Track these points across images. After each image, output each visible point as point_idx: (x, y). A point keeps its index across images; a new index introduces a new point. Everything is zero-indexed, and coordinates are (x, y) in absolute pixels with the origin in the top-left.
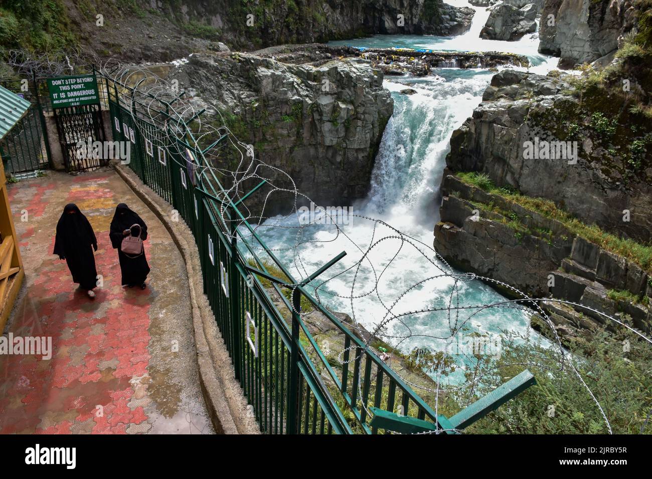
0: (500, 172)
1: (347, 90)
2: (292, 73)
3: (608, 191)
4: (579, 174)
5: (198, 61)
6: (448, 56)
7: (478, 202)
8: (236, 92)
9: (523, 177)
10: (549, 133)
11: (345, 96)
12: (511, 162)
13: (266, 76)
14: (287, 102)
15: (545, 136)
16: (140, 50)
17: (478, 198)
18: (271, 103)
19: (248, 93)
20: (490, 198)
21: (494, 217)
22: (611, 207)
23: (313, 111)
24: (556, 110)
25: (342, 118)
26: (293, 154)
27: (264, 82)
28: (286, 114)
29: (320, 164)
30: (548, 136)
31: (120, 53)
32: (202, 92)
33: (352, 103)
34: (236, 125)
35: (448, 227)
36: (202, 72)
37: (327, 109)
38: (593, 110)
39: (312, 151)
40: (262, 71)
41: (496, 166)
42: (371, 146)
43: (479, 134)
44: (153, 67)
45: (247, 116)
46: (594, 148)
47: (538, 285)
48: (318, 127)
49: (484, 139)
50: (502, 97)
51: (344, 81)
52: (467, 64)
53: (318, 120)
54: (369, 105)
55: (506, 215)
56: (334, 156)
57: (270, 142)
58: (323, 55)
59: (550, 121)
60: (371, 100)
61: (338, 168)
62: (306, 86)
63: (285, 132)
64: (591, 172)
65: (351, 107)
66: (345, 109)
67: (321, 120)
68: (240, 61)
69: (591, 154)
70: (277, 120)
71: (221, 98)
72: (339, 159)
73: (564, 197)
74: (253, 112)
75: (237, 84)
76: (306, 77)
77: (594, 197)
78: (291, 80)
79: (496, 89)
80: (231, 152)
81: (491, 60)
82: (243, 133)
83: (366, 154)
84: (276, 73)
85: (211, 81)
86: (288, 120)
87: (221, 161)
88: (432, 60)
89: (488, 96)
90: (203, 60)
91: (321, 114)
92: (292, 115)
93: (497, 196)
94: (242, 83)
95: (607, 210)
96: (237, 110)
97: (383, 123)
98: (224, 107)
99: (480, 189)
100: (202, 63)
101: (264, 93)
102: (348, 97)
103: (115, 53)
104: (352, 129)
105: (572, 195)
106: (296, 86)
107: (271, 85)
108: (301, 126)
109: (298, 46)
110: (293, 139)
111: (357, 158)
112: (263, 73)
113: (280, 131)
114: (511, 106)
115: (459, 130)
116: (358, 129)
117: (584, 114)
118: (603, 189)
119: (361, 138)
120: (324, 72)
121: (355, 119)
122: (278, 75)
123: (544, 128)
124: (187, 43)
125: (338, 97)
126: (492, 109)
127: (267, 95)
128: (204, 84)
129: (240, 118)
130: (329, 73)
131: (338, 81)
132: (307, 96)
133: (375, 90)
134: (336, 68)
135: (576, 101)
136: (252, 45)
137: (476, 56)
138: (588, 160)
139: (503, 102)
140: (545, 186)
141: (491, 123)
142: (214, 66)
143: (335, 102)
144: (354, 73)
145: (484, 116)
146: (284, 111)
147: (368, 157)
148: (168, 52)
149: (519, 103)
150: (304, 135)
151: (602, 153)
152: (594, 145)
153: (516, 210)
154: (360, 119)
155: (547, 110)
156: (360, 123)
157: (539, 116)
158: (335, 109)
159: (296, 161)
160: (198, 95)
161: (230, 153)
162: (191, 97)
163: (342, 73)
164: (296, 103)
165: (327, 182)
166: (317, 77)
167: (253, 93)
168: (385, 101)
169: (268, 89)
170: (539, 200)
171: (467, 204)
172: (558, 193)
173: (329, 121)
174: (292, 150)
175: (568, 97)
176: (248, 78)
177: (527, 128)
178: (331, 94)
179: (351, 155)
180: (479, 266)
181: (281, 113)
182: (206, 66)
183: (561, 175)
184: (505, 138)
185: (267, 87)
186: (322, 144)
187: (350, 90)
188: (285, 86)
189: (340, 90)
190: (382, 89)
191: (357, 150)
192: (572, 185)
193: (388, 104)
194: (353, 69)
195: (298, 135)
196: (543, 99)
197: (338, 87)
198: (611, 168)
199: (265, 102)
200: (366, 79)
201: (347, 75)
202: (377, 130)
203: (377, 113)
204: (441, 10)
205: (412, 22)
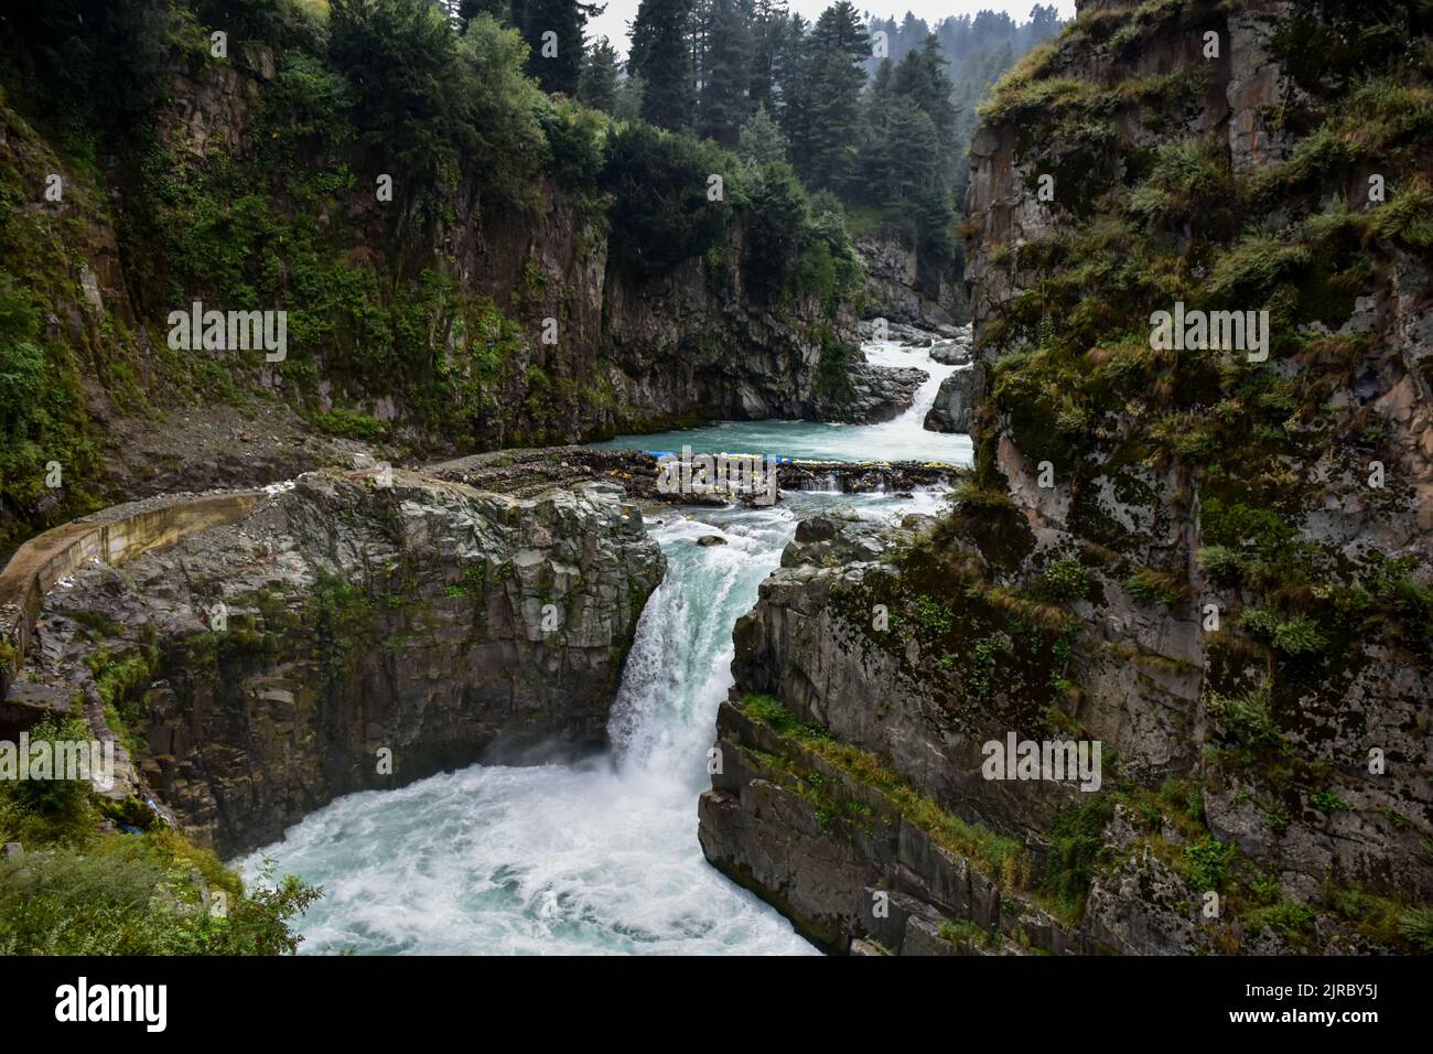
0: (801, 696)
1: (570, 541)
2: (476, 509)
3: (947, 734)
4: (904, 701)
5: (307, 488)
6: (820, 471)
7: (765, 751)
8: (358, 545)
9: (831, 706)
10: (858, 629)
11: (566, 551)
12: (814, 678)
13: (414, 518)
14: (454, 561)
15: (852, 634)
16: (215, 465)
17: (767, 744)
18: (422, 563)
19: (382, 546)
20: (781, 745)
21: (787, 781)
22: (952, 763)
23: (504, 578)
24: (866, 588)
25: (557, 591)
26: (468, 657)
27: (411, 528)
28: (454, 583)
29: (523, 675)
30: (857, 633)
31: (176, 471)
32: (303, 543)
33: (577, 563)
34: (351, 603)
35: (719, 800)
36: (310, 507)
37: (529, 575)
38: (918, 591)
39: (507, 651)
40: (411, 508)
41: (796, 686)
42: (616, 641)
43: (770, 626)
44: (223, 498)
45: (375, 587)
46: (923, 655)
47: (855, 915)
48: (514, 607)
49: (777, 635)
50: (806, 561)
51: (565, 526)
52: (857, 483)
53: (514, 594)
54: (607, 569)
55: (805, 778)
56: (546, 658)
57: (419, 633)
58: (575, 469)
59: (858, 608)
60: (610, 559)
61: (553, 684)
62: (495, 533)
63: (450, 616)
64: (918, 699)
65: (574, 571)
66: (562, 575)
67: (519, 595)
68: (374, 489)
69: (917, 667)
70: (436, 595)
71: (332, 555)
72: (553, 666)
73: (889, 744)
74: (387, 580)
75: (364, 530)
76: (496, 515)
77: (929, 745)
78: (470, 522)
79: (800, 546)
80: (339, 652)
81: (905, 476)
82: (365, 617)
83: (605, 657)
84: (436, 512)
85: (322, 524)
86: (457, 594)
87: (316, 669)
88: (790, 478)
89: (789, 560)
90: (315, 486)
91: (519, 583)
92: (466, 585)
93: (791, 742)
94: (373, 528)
95: (948, 769)
96: (357, 576)
97: (640, 600)
98: (332, 571)
99: (769, 727)
100: (311, 491)
101: (409, 547)
102: (570, 553)
103: (167, 470)
104: (576, 611)
105: (899, 741)
106: (479, 534)
107: (425, 532)
108: (482, 605)
109: (531, 452)
110: (465, 628)
111: (588, 666)
112: (410, 513)
113: (440, 614)
114: (811, 578)
115: (746, 617)
116: (586, 613)
117: (906, 596)
118: (939, 730)
119: (595, 627)
120: (527, 509)
121: (582, 592)
122: (439, 516)
123: (849, 619)
124: (316, 448)
125: (554, 553)
126: (786, 583)
127: (416, 550)
128: (311, 528)
129: (359, 591)
130: (536, 511)
131: (555, 524)
132: (494, 551)
133: (623, 542)
134: (552, 502)
135: (896, 573)
136: (453, 448)
137: (876, 470)
138: (913, 678)
139: (806, 570)
140: (862, 724)
141: (783, 607)
142: (329, 499)
143: (546, 561)
145: (773, 595)
146: (449, 578)
147: (610, 663)
148: (272, 466)
149: (823, 572)
150: (490, 622)
151: (933, 666)
152: (921, 650)
153: (819, 768)
154: (589, 593)
155: (854, 587)
156: (589, 601)
157: (842, 598)
158: (546, 575)
159: (475, 668)
160: (295, 548)
161: (335, 654)
162: (281, 552)
163: (561, 511)
164: (472, 562)
165: (536, 710)
166: (514, 518)
167: (391, 548)
168: (643, 561)
169: (420, 540)
170: (848, 749)
171: (749, 756)
172: (881, 737)
173: (534, 596)
174: (464, 649)
175: (885, 567)
176: (384, 520)
177: (827, 620)
178: (541, 548)
179: (576, 660)
180: (766, 878)
181: (444, 581)
182: (315, 496)
183: (882, 705)
184: (804, 635)
185: (417, 537)
186: (524, 638)
187: (574, 541)
188: (455, 533)
189: (557, 540)
190: (640, 539)
191: (589, 650)
192: (897, 723)
193: (652, 565)
194: (584, 504)
195: (477, 621)
196: (851, 569)
197: (554, 535)
198: (947, 691)
199: (411, 563)
200: (604, 523)
201: (570, 513)
202: (627, 612)
203: (626, 583)
204: (852, 376)
205: (798, 397)
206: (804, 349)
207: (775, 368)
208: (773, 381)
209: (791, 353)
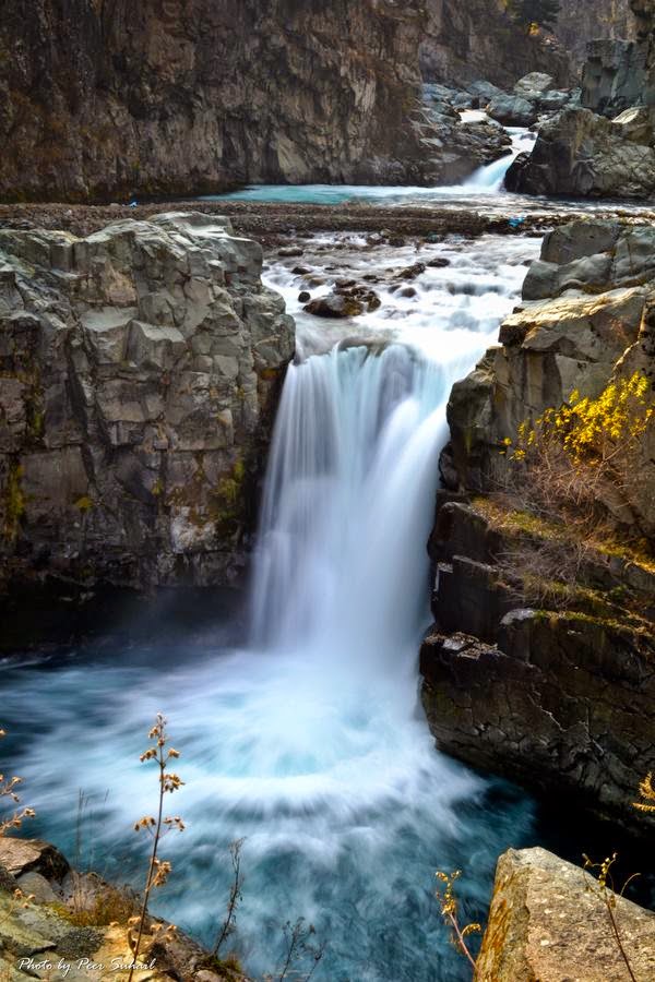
1: (164, 293)
2: (12, 251)
11: (160, 308)
23: (69, 350)
33: (178, 324)
35: (455, 647)
37: (109, 344)
39: (74, 463)
42: (238, 441)
43: (522, 386)
48: (87, 394)
49: (535, 397)
50: (570, 286)
51: (155, 270)
53: (87, 374)
54: (225, 331)
60: (230, 317)
62: (49, 284)
65: (174, 336)
66: (158, 341)
67: (94, 375)
72: (149, 480)
76: (49, 258)
78: (8, 268)
79: (555, 268)
89: (535, 289)
91: (93, 356)
102: (167, 310)
106: (22, 284)
108: (38, 391)
115: (468, 382)
116: (198, 397)
120: (97, 245)
121: (188, 368)
125: (142, 311)
130: (110, 248)
131: (140, 268)
132: (52, 310)
133: (242, 293)
134: (132, 235)
139: (575, 299)
141: (548, 354)
143: (131, 323)
144: (182, 247)
145: (529, 337)
149: (615, 297)
154: (202, 369)
156: (201, 379)
158: (133, 342)
163: (147, 248)
166: (79, 259)
168: (270, 321)
178: (122, 305)
179: (183, 469)
186: (101, 441)
187: (171, 291)
189: (143, 293)
190: (259, 290)
191: (200, 456)
193: (280, 329)
194: (179, 239)
197: (138, 285)
200: (216, 263)
201: (163, 252)
202: (250, 399)
203: (249, 354)
204: (417, 125)
205: (347, 155)
206: (356, 88)
207: (319, 112)
208: (316, 131)
209: (340, 91)
